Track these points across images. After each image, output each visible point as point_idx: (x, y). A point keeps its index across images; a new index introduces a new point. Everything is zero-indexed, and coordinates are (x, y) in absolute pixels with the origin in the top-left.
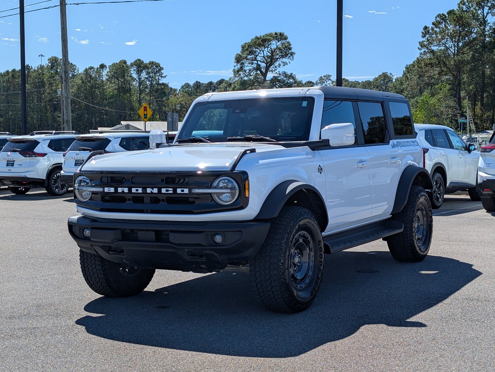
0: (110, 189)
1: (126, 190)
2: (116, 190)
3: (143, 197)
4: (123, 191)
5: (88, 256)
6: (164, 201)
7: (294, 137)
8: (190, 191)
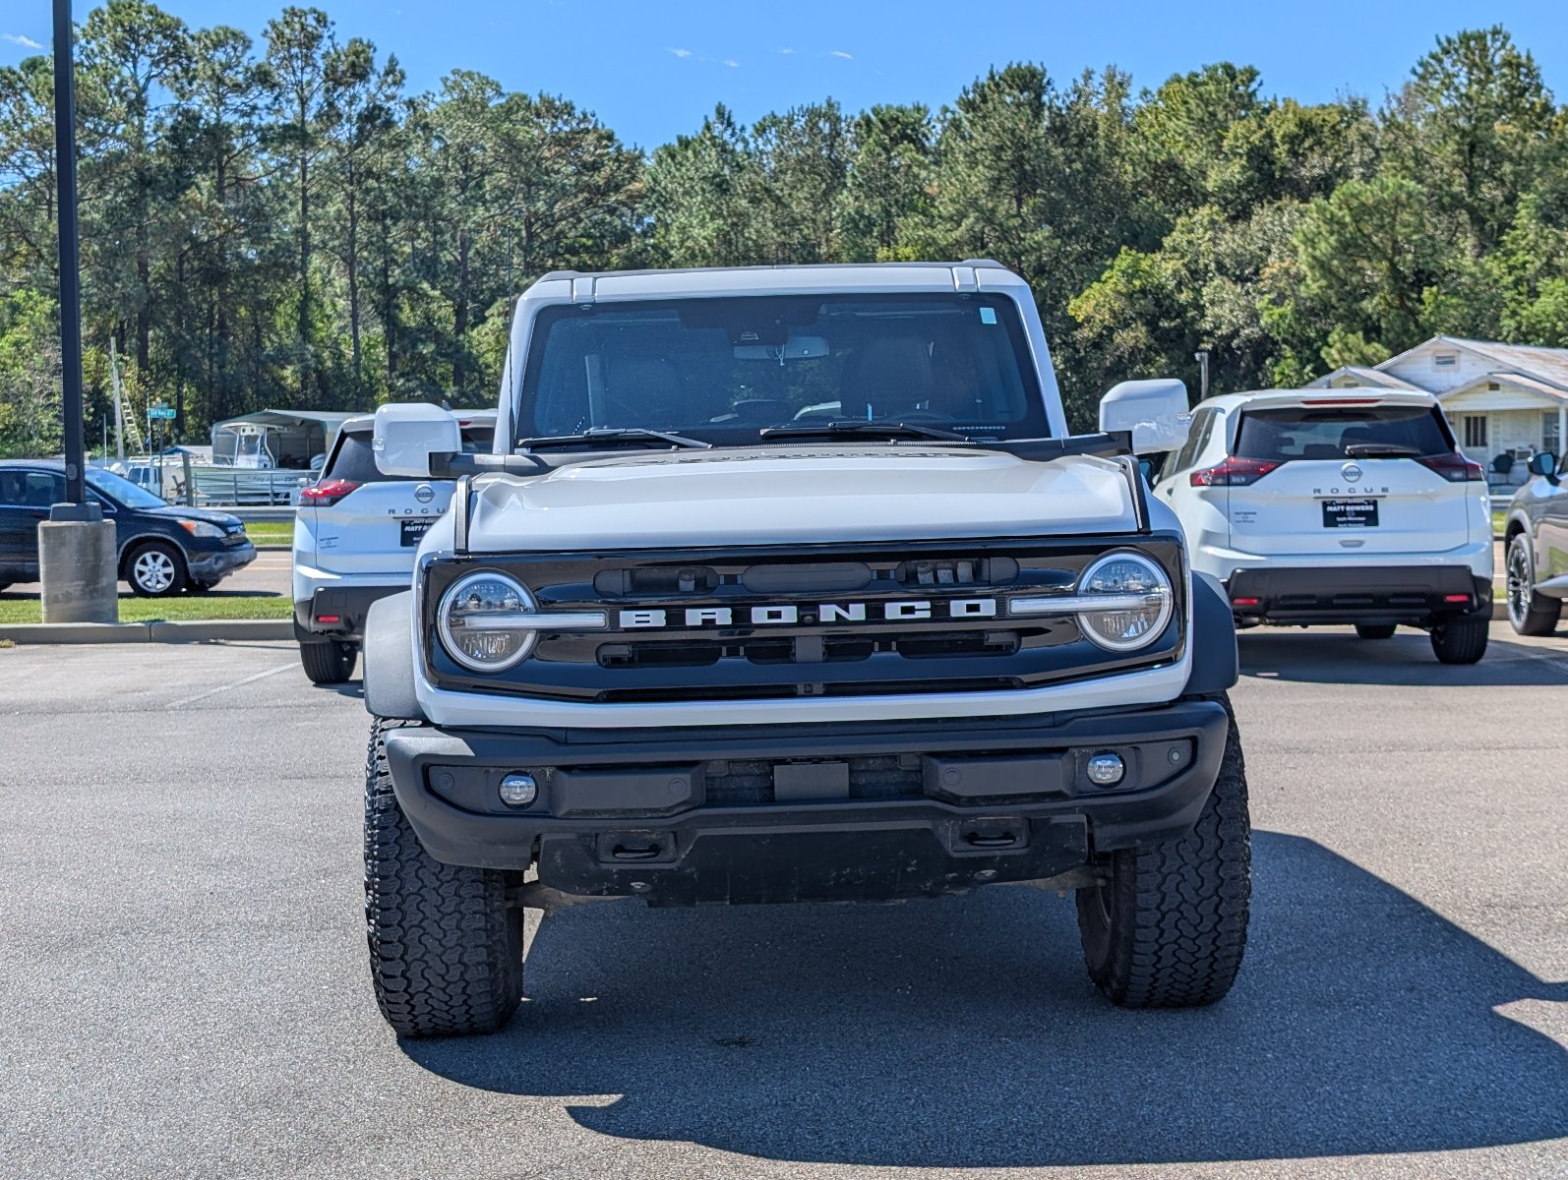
0: (646, 615)
1: (723, 617)
2: (676, 618)
3: (792, 640)
4: (709, 622)
6: (889, 649)
7: (1001, 425)
8: (1001, 607)
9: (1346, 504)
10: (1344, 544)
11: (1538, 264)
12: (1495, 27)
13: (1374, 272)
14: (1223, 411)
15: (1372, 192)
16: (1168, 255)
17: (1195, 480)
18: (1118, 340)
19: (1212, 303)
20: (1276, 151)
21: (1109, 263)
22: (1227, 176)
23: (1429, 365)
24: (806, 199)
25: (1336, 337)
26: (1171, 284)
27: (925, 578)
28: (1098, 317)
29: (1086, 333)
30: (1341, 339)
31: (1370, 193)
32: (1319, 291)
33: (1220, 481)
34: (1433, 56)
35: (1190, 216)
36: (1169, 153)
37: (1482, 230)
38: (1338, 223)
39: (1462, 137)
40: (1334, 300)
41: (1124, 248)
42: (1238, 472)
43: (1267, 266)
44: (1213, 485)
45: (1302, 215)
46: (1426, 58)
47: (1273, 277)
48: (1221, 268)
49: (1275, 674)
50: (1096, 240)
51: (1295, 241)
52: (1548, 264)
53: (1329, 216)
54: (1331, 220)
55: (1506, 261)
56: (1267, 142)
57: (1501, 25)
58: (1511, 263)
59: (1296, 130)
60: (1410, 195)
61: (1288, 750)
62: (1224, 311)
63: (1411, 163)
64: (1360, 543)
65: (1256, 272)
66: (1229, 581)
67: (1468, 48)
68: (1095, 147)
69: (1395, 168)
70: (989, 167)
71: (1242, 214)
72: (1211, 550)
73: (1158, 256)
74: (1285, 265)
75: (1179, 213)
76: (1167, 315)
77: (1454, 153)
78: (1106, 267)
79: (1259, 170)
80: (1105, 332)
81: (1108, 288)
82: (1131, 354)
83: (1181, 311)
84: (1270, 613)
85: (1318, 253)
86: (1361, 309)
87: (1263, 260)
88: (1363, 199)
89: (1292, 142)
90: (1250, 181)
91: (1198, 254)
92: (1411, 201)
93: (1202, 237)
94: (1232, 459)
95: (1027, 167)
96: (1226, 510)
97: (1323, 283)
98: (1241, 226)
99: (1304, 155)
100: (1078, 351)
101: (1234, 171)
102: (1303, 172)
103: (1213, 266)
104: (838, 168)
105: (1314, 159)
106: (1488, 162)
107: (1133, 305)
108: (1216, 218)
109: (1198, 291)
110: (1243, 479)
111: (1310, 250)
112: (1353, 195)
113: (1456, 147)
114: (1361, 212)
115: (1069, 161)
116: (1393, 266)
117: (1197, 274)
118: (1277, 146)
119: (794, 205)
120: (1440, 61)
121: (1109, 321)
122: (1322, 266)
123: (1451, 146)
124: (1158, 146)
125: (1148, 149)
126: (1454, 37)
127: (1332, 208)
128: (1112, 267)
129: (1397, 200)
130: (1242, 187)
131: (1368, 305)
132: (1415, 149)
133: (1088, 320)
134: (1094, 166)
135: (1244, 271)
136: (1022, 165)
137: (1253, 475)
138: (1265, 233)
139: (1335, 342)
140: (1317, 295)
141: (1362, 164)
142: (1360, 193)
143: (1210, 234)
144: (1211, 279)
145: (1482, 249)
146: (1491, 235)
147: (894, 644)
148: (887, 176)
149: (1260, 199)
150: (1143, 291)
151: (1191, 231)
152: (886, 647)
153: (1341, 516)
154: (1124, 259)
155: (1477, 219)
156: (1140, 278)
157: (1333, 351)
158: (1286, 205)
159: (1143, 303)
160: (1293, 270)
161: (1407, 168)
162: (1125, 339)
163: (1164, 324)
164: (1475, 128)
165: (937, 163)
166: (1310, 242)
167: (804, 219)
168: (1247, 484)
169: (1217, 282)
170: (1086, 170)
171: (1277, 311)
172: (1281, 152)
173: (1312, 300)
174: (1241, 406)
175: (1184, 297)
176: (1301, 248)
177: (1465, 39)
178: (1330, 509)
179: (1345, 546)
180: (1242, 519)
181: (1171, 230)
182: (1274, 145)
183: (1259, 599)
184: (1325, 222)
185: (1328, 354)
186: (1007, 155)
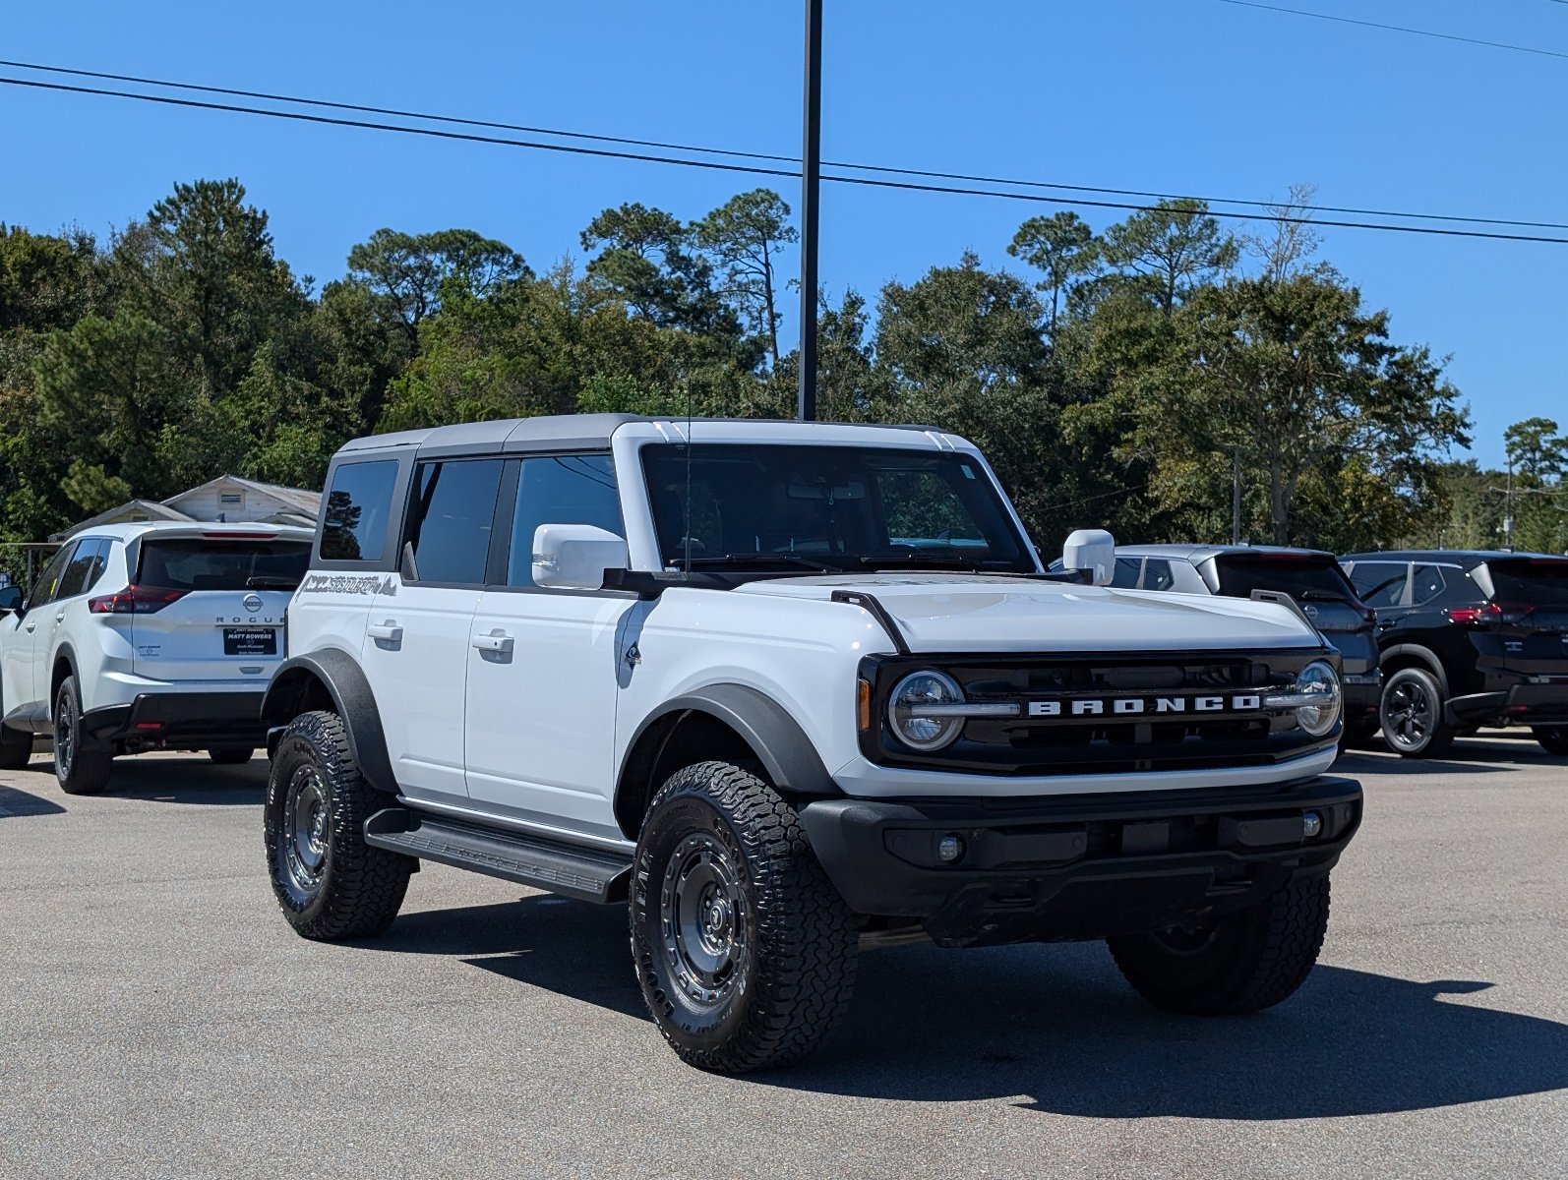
0: (1048, 706)
1: (1097, 707)
2: (1066, 708)
3: (1133, 725)
4: (1088, 712)
5: (820, 935)
7: (1008, 560)
9: (246, 633)
10: (244, 670)
11: (272, 411)
12: (230, 180)
13: (113, 407)
14: (119, 539)
15: (115, 328)
17: (94, 606)
20: (7, 278)
23: (215, 503)
25: (77, 468)
30: (82, 471)
31: (111, 330)
32: (56, 422)
33: (123, 608)
34: (170, 202)
37: (216, 374)
38: (78, 356)
39: (198, 283)
40: (70, 433)
42: (142, 599)
45: (37, 345)
46: (163, 202)
47: (8, 405)
51: (32, 370)
52: (283, 410)
53: (70, 348)
54: (73, 352)
55: (242, 406)
57: (237, 179)
58: (247, 407)
59: (28, 259)
60: (152, 334)
63: (148, 303)
64: (259, 670)
67: (206, 198)
69: (132, 306)
72: (115, 676)
74: (20, 393)
77: (191, 298)
84: (171, 738)
85: (58, 384)
86: (97, 442)
88: (106, 334)
89: (23, 271)
92: (153, 340)
94: (136, 586)
96: (130, 637)
97: (62, 413)
99: (35, 285)
102: (35, 301)
105: (46, 290)
106: (224, 309)
110: (147, 607)
111: (49, 379)
112: (95, 329)
113: (193, 292)
114: (104, 347)
116: (131, 402)
118: (7, 273)
120: (178, 208)
122: (59, 396)
123: (189, 291)
126: (192, 185)
127: (73, 340)
129: (139, 338)
131: (105, 439)
132: (151, 289)
137: (156, 603)
139: (76, 473)
140: (54, 424)
141: (96, 299)
142: (101, 328)
145: (216, 394)
146: (228, 378)
153: (242, 644)
155: (212, 362)
157: (73, 483)
158: (20, 334)
160: (28, 399)
161: (145, 308)
164: (212, 275)
166: (49, 370)
168: (152, 611)
171: (11, 439)
172: (12, 279)
173: (48, 430)
174: (143, 536)
176: (40, 377)
177: (203, 188)
178: (230, 636)
179: (245, 673)
182: (4, 272)
183: (162, 723)
184: (66, 354)
185: (67, 485)
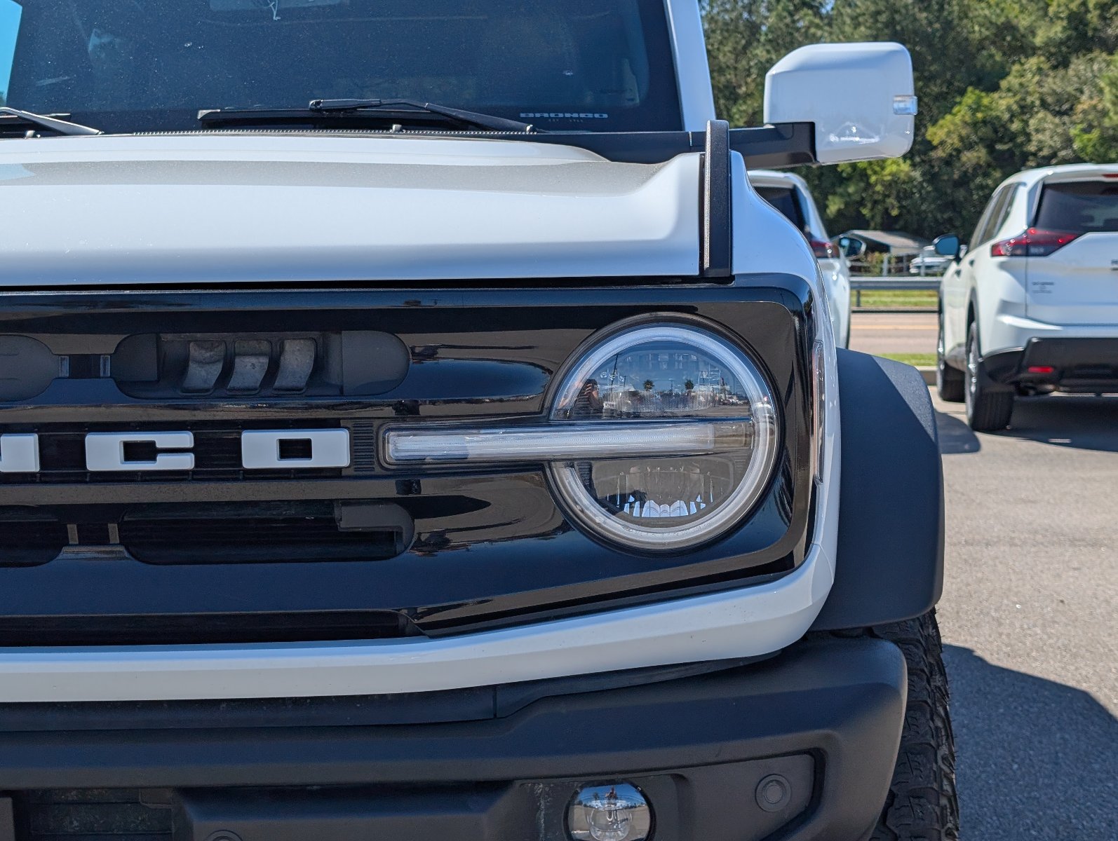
6: (103, 540)
7: (601, 111)
8: (364, 446)
14: (1024, 184)
16: (1004, 95)
17: (995, 251)
18: (964, 159)
19: (1037, 131)
20: (1089, 16)
21: (958, 100)
22: (1051, 34)
24: (730, 52)
26: (1006, 116)
27: (203, 374)
28: (950, 141)
29: (940, 153)
33: (1019, 252)
35: (1022, 64)
36: (1007, 17)
41: (970, 89)
42: (1037, 243)
43: (1080, 103)
44: (1013, 255)
45: (1108, 65)
47: (1084, 112)
48: (1044, 105)
49: (1067, 441)
50: (950, 84)
51: (1102, 84)
56: (1083, 9)
61: (1073, 542)
62: (1043, 137)
65: (1071, 109)
66: (1025, 349)
68: (950, 13)
70: (870, 28)
71: (1064, 63)
72: (1008, 320)
73: (996, 95)
74: (1094, 102)
75: (1014, 63)
76: (1001, 140)
78: (956, 104)
79: (1076, 29)
80: (954, 153)
81: (958, 119)
82: (975, 169)
83: (1012, 137)
84: (1065, 381)
87: (1077, 99)
89: (1101, 9)
90: (1069, 38)
91: (1027, 93)
93: (1031, 80)
94: (1032, 230)
95: (898, 28)
96: (1024, 280)
98: (1061, 72)
99: (1111, 18)
100: (933, 167)
101: (1057, 31)
102: (1110, 31)
103: (1037, 103)
104: (754, 28)
107: (976, 133)
108: (1042, 66)
109: (1026, 123)
110: (1042, 250)
111: (1114, 91)
115: (930, 24)
117: (1025, 109)
118: (1089, 12)
119: (721, 57)
121: (958, 144)
124: (998, 11)
125: (992, 14)
128: (960, 103)
130: (1062, 43)
133: (942, 143)
134: (948, 25)
135: (1062, 107)
136: (894, 27)
137: (1050, 246)
138: (1080, 78)
143: (1037, 78)
144: (1037, 113)
147: (113, 529)
148: (791, 34)
149: (1077, 51)
150: (984, 122)
151: (1022, 76)
152: (94, 536)
154: (970, 97)
156: (982, 111)
158: (1096, 57)
159: (984, 131)
160: (1100, 107)
162: (969, 157)
163: (999, 147)
165: (830, 25)
166: (1114, 85)
167: (728, 67)
168: (1045, 254)
169: (1041, 115)
170: (943, 29)
171: (1086, 136)
172: (1093, 17)
173: (1113, 129)
174: (1043, 179)
175: (1015, 126)
176: (1107, 90)
180: (1038, 289)
181: (1008, 74)
182: (1087, 11)
183: (1055, 367)
186: (883, 18)
